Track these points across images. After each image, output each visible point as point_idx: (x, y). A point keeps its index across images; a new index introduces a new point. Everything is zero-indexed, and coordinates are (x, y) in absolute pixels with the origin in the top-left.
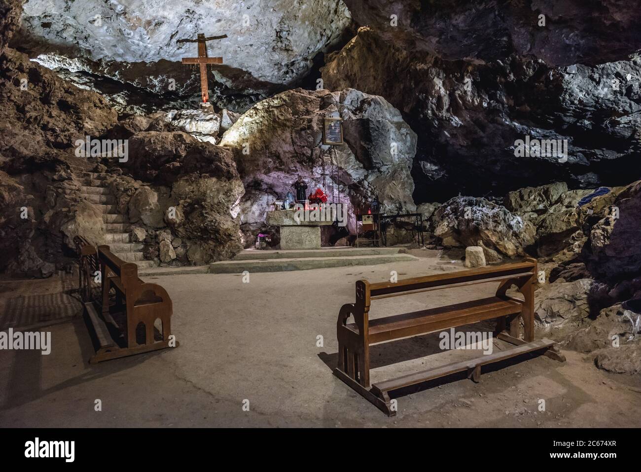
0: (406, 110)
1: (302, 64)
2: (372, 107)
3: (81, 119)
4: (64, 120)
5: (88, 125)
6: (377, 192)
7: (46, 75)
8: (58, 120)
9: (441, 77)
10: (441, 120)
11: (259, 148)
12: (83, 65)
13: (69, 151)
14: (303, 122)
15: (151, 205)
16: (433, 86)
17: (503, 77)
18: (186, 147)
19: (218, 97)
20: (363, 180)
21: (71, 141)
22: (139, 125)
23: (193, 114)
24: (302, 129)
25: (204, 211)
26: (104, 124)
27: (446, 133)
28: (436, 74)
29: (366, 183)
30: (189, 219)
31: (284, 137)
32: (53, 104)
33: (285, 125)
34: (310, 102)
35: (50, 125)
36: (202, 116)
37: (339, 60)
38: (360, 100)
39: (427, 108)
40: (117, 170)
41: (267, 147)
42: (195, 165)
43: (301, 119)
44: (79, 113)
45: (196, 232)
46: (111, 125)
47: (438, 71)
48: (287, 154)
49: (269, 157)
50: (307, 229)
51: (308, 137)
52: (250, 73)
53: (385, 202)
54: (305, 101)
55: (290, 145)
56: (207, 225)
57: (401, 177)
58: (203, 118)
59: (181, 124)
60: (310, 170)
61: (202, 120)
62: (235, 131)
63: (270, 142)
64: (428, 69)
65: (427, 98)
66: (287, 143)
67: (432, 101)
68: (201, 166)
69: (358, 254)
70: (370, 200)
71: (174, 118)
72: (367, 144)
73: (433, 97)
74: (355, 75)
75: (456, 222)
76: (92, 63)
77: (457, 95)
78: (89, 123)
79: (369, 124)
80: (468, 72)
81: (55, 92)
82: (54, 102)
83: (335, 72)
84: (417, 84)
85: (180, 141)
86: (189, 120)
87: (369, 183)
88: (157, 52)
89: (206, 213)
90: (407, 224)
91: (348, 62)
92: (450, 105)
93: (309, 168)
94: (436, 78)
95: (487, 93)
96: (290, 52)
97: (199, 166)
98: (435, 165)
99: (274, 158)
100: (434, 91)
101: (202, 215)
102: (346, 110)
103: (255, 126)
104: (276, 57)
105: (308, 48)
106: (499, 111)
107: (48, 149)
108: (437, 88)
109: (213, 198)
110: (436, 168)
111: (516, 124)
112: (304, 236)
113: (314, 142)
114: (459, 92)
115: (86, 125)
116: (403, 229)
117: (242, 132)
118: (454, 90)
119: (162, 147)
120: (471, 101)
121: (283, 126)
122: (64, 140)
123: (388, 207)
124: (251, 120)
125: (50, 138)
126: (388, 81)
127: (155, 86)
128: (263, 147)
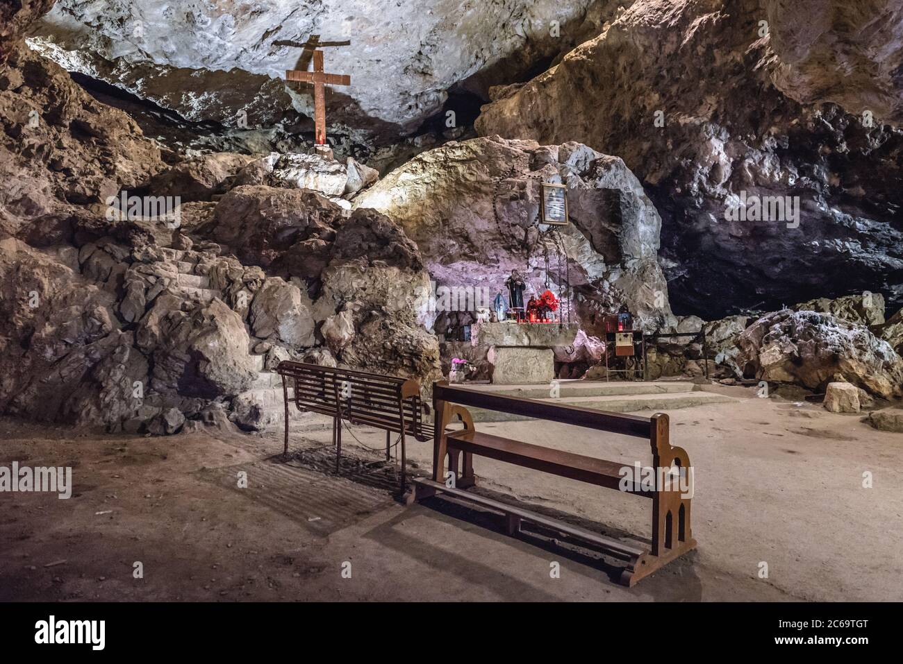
0: (653, 180)
1: (432, 97)
2: (612, 172)
3: (110, 155)
4: (80, 154)
5: (123, 166)
6: (624, 298)
7: (58, 76)
8: (74, 155)
9: (723, 137)
10: (708, 197)
11: (431, 223)
12: (85, 63)
13: (94, 208)
14: (512, 187)
15: (294, 308)
16: (708, 151)
17: (829, 146)
18: (321, 214)
19: (279, 134)
20: (601, 279)
21: (99, 192)
22: (213, 172)
23: (307, 161)
24: (513, 199)
25: (388, 322)
26: (145, 165)
27: (712, 217)
28: (715, 132)
29: (606, 285)
30: (362, 334)
31: (477, 208)
32: (65, 126)
33: (478, 190)
34: (515, 157)
35: (65, 163)
36: (323, 166)
37: (523, 97)
38: (588, 161)
39: (692, 179)
40: (214, 247)
41: (445, 222)
42: (360, 245)
43: (508, 183)
44: (105, 144)
45: (374, 354)
46: (156, 169)
47: (719, 128)
48: (483, 235)
49: (450, 238)
50: (534, 352)
51: (521, 211)
52: (356, 103)
53: (640, 313)
54: (508, 155)
55: (489, 221)
56: (398, 343)
57: (654, 278)
58: (325, 168)
59: (291, 176)
60: (526, 261)
61: (324, 172)
62: (384, 193)
63: (451, 215)
64: (701, 125)
65: (693, 165)
66: (484, 218)
67: (702, 172)
68: (369, 247)
69: (637, 391)
70: (612, 309)
71: (276, 166)
72: (614, 227)
73: (704, 164)
74: (552, 121)
75: (796, 347)
76: (101, 62)
77: (746, 165)
78: (124, 163)
79: (619, 198)
80: (769, 134)
81: (69, 106)
82: (67, 123)
83: (515, 114)
84: (677, 145)
85: (311, 204)
86: (303, 171)
87: (611, 284)
88: (235, 57)
89: (391, 324)
90: (675, 346)
91: (539, 101)
92: (731, 178)
93: (522, 258)
94: (713, 139)
95: (797, 166)
96: (428, 77)
97: (367, 248)
98: (673, 260)
99: (461, 239)
100: (708, 157)
101: (385, 326)
102: (570, 174)
103: (422, 189)
104: (407, 82)
105: (455, 74)
106: (815, 192)
107: (60, 205)
108: (715, 153)
109: (397, 300)
110: (675, 265)
111: (836, 211)
112: (530, 363)
113: (529, 218)
114: (751, 161)
115: (119, 166)
116: (666, 355)
117: (396, 196)
118: (743, 158)
119: (288, 213)
120: (768, 175)
121: (476, 190)
122: (87, 189)
123: (644, 321)
124: (413, 177)
125: (62, 184)
126: (612, 136)
127: (191, 109)
128: (438, 221)
